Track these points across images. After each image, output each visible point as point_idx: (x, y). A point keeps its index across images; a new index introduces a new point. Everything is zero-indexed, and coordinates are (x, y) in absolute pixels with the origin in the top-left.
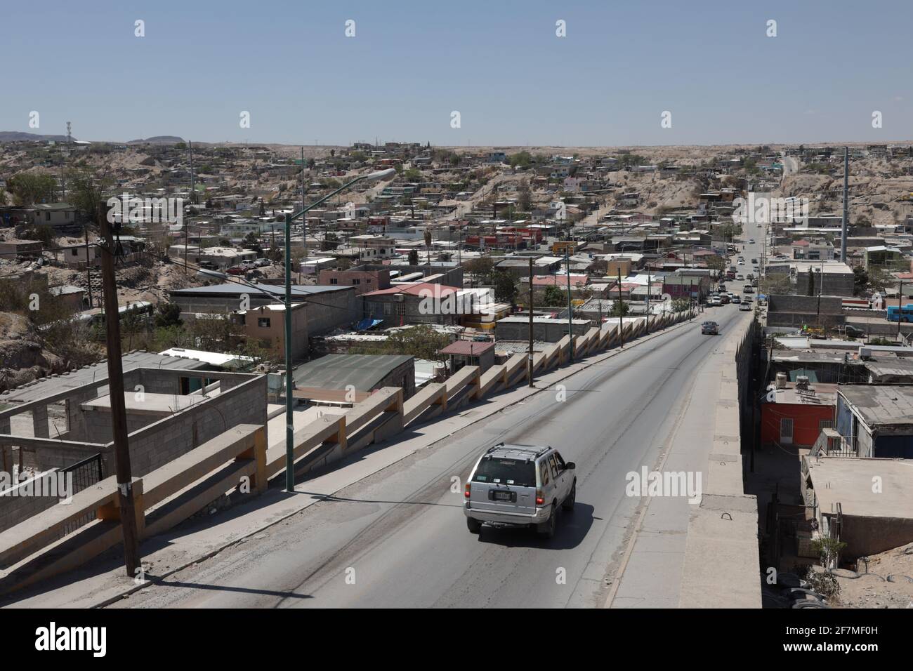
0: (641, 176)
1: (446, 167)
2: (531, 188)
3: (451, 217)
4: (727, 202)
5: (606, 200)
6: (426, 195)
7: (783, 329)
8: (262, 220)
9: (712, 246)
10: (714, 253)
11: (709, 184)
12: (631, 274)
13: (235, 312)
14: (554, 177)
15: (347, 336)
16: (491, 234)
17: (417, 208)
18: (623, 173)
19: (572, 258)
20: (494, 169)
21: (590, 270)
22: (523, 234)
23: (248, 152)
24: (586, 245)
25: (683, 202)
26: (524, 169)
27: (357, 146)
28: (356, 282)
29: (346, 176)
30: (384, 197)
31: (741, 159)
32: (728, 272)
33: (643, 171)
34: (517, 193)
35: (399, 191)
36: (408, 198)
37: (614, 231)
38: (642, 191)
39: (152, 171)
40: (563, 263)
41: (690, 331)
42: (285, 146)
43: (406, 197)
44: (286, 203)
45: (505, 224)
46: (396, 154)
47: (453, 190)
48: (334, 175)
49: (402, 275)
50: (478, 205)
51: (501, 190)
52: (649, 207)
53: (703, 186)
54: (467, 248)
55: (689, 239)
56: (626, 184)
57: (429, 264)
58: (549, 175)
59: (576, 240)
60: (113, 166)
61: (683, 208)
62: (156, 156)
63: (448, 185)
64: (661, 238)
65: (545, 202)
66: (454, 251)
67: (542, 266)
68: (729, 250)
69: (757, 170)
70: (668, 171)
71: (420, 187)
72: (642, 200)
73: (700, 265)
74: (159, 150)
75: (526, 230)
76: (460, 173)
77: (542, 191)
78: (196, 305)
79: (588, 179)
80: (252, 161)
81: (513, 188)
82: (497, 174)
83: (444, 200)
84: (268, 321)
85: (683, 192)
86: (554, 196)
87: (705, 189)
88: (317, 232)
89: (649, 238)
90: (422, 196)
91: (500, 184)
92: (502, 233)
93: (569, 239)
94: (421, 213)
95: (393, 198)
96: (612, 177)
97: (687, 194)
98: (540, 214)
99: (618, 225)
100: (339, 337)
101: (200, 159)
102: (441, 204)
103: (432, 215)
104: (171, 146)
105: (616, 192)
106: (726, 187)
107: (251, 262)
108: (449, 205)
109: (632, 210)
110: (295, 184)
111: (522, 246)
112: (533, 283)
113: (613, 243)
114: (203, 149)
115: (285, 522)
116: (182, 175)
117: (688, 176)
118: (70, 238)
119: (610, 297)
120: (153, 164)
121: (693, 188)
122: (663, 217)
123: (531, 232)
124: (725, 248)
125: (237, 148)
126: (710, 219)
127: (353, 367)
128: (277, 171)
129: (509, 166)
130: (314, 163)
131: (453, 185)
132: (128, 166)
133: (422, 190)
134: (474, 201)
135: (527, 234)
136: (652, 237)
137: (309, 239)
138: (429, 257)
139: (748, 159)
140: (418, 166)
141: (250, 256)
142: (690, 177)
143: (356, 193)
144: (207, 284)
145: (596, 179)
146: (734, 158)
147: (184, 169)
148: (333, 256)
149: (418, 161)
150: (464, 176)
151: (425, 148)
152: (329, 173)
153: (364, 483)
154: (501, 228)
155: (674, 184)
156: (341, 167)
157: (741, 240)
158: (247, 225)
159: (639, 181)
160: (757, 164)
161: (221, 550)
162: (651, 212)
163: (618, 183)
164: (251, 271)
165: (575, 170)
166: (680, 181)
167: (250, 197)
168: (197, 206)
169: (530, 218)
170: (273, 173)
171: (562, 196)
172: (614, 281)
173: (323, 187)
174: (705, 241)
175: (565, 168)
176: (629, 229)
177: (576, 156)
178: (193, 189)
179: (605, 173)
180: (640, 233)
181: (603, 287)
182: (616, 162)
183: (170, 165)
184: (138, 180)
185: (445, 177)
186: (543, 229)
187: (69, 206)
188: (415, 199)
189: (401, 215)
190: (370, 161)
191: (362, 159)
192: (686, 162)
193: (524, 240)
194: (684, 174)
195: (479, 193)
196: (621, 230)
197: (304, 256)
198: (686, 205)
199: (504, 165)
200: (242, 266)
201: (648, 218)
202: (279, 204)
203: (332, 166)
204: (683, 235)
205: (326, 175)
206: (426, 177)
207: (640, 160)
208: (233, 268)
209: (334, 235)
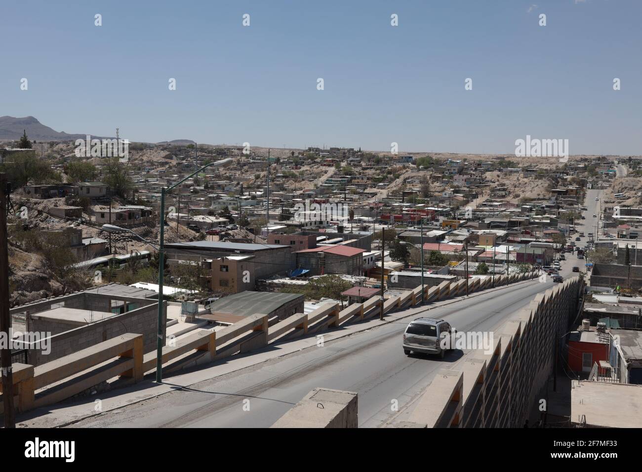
0: (510, 175)
1: (371, 165)
2: (429, 182)
3: (372, 201)
4: (571, 195)
5: (484, 191)
6: (356, 185)
7: (599, 288)
8: (241, 199)
9: (558, 226)
10: (559, 232)
11: (558, 182)
12: (496, 244)
13: (205, 260)
14: (447, 175)
15: (282, 281)
16: (399, 213)
17: (348, 193)
18: (496, 173)
19: (456, 232)
20: (404, 167)
21: (467, 241)
22: (422, 214)
23: (236, 152)
24: (466, 223)
25: (539, 195)
26: (426, 168)
27: (310, 149)
28: (292, 242)
29: (301, 170)
30: (326, 185)
31: (585, 165)
32: (568, 246)
33: (511, 172)
34: (420, 185)
35: (337, 181)
36: (343, 186)
37: (488, 214)
38: (510, 186)
39: (171, 163)
40: (448, 235)
41: (527, 286)
42: (262, 148)
43: (342, 185)
44: (259, 187)
45: (410, 207)
46: (336, 156)
47: (375, 182)
48: (293, 169)
49: (328, 239)
50: (392, 193)
51: (409, 182)
52: (514, 198)
53: (554, 184)
54: (381, 222)
55: (542, 221)
56: (498, 181)
57: (351, 232)
58: (444, 173)
59: (459, 219)
60: (145, 158)
61: (539, 199)
62: (174, 153)
63: (371, 178)
64: (520, 220)
65: (439, 192)
66: (371, 224)
67: (432, 236)
68: (571, 230)
69: (596, 174)
70: (529, 172)
71: (352, 178)
72: (510, 193)
73: (548, 240)
74: (176, 148)
75: (424, 211)
76: (380, 170)
77: (438, 184)
78: (180, 254)
79: (471, 176)
80: (238, 158)
81: (417, 181)
82: (407, 171)
83: (369, 188)
84: (227, 267)
85: (539, 187)
86: (446, 188)
87: (556, 186)
88: (277, 208)
89: (511, 220)
90: (353, 185)
91: (408, 178)
92: (407, 212)
93: (454, 218)
94: (351, 197)
95: (333, 186)
96: (488, 175)
97: (542, 189)
98: (435, 200)
99: (490, 209)
100: (276, 281)
101: (203, 156)
102: (366, 191)
103: (359, 198)
104: (184, 146)
105: (491, 186)
106: (571, 185)
107: (224, 227)
108: (371, 192)
109: (502, 200)
110: (266, 174)
111: (420, 222)
112: (423, 249)
113: (486, 222)
114: (206, 149)
115: (141, 403)
116: (191, 166)
117: (543, 176)
118: (101, 206)
119: (479, 260)
120: (171, 158)
121: (547, 185)
122: (524, 205)
123: (428, 213)
124: (568, 229)
125: (230, 149)
126: (559, 208)
127: (258, 301)
128: (254, 165)
129: (415, 166)
130: (279, 160)
131: (375, 178)
132: (155, 159)
133: (353, 181)
134: (389, 189)
135: (425, 214)
136: (514, 219)
137: (271, 212)
138: (352, 227)
139: (590, 165)
140: (352, 164)
141: (224, 223)
142: (545, 177)
143: (307, 181)
144: (191, 240)
145: (477, 177)
146: (580, 165)
147: (192, 162)
148: (286, 225)
149: (352, 161)
150: (383, 172)
151: (357, 152)
152: (290, 168)
153: (215, 379)
154: (407, 209)
155: (533, 181)
156: (298, 164)
157: (581, 223)
158: (230, 201)
159: (508, 179)
160: (597, 169)
161: (83, 419)
162: (515, 201)
163: (493, 180)
164: (223, 233)
165: (462, 170)
166: (537, 180)
167: (235, 182)
168: (198, 188)
169: (428, 203)
170: (251, 166)
171: (451, 188)
172: (482, 249)
173: (285, 177)
174: (553, 223)
175: (454, 168)
176: (498, 213)
177: (465, 160)
178: (197, 176)
179: (483, 172)
180: (506, 216)
181: (474, 253)
182: (492, 165)
183: (183, 159)
184: (160, 169)
185: (370, 172)
186: (436, 211)
187: (103, 184)
188: (348, 187)
189: (337, 197)
190: (318, 160)
191: (313, 158)
192: (544, 167)
193: (423, 218)
194: (540, 175)
195: (393, 184)
196: (492, 213)
197: (265, 224)
198: (541, 197)
199: (411, 165)
200: (218, 229)
201: (513, 205)
202: (254, 188)
203: (292, 163)
204: (537, 218)
205: (287, 169)
206: (357, 172)
207: (511, 164)
208: (211, 230)
209: (289, 210)
